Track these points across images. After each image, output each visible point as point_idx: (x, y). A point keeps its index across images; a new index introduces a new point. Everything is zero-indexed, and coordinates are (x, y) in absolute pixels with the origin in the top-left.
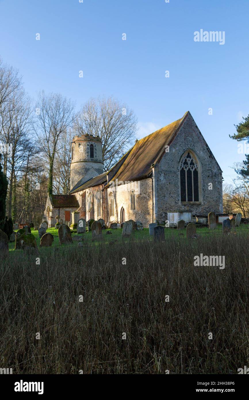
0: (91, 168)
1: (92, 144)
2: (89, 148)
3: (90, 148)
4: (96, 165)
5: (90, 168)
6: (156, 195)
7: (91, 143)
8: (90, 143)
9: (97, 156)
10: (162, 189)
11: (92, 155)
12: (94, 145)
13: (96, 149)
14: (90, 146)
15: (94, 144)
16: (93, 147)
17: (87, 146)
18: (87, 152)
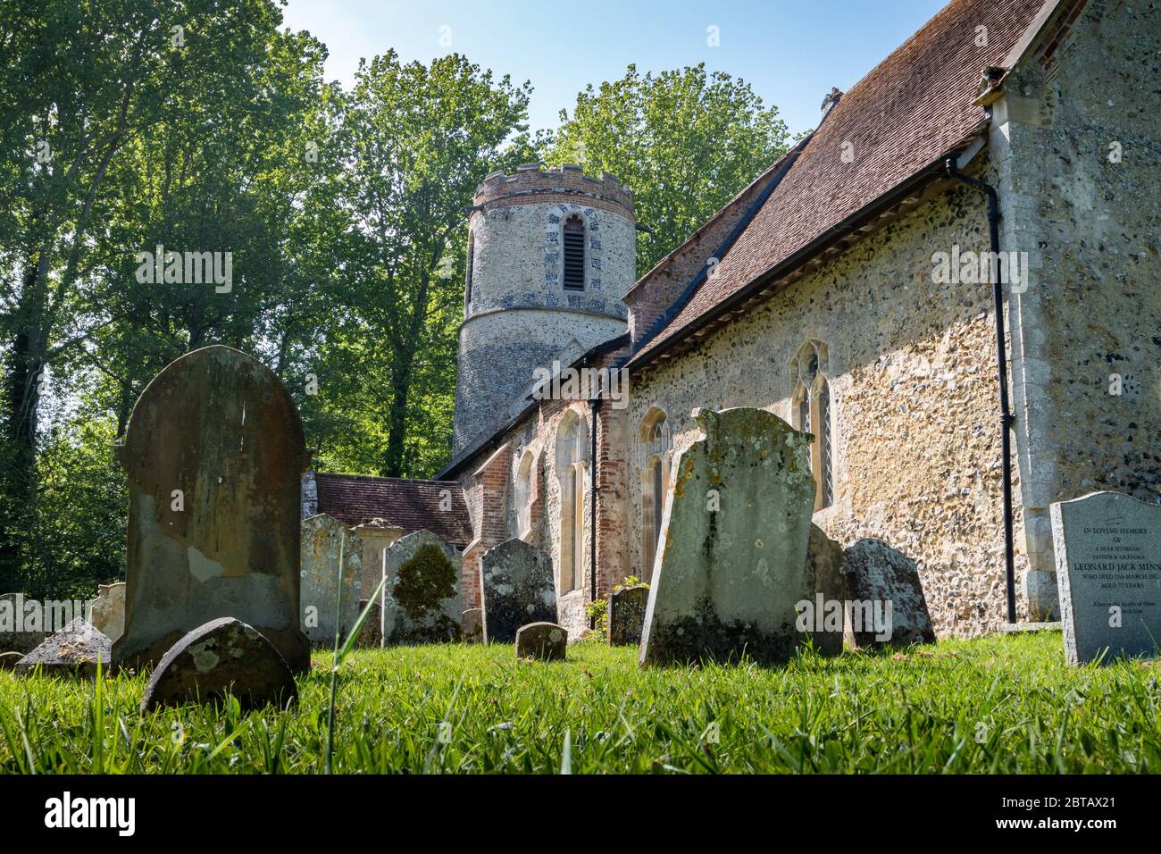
0: (568, 348)
1: (575, 216)
2: (560, 238)
3: (566, 234)
4: (598, 328)
5: (562, 343)
6: (1040, 336)
7: (570, 209)
8: (564, 209)
9: (604, 279)
10: (1085, 286)
11: (574, 276)
12: (588, 222)
13: (597, 245)
14: (565, 227)
15: (587, 213)
16: (583, 229)
17: (550, 225)
18: (549, 258)
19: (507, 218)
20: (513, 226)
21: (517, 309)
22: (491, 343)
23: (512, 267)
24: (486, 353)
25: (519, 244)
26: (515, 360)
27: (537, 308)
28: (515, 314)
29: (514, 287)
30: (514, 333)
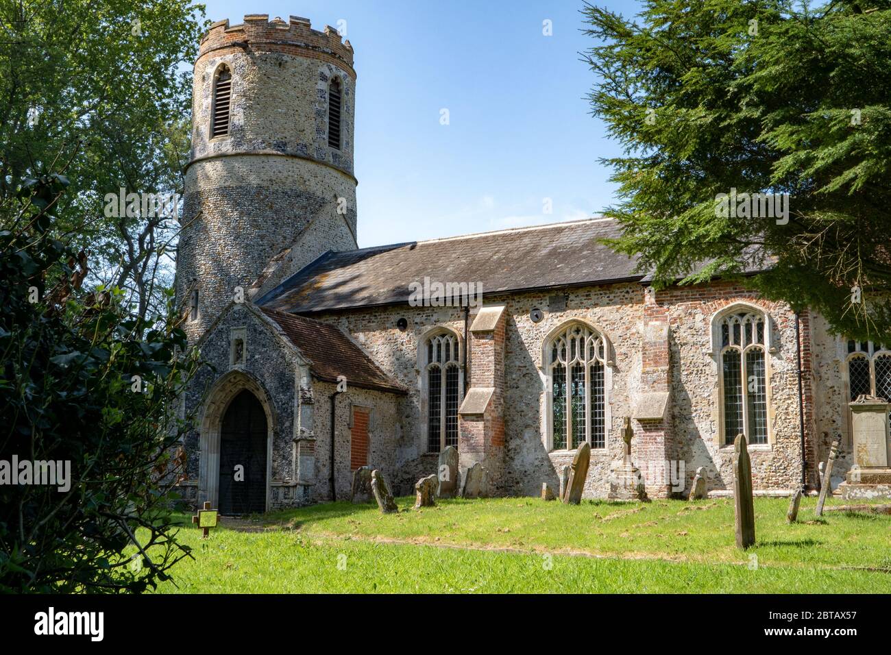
0: (330, 201)
1: (337, 78)
2: (327, 97)
3: (331, 94)
4: (346, 187)
7: (335, 71)
8: (330, 70)
9: (350, 143)
11: (334, 135)
12: (344, 86)
13: (348, 109)
14: (330, 87)
15: (344, 78)
16: (339, 91)
17: (320, 82)
18: (318, 113)
19: (280, 64)
20: (287, 74)
21: (294, 156)
22: (265, 184)
23: (285, 114)
24: (259, 193)
25: (292, 93)
26: (292, 205)
27: (309, 159)
28: (290, 160)
29: (287, 134)
30: (290, 179)
